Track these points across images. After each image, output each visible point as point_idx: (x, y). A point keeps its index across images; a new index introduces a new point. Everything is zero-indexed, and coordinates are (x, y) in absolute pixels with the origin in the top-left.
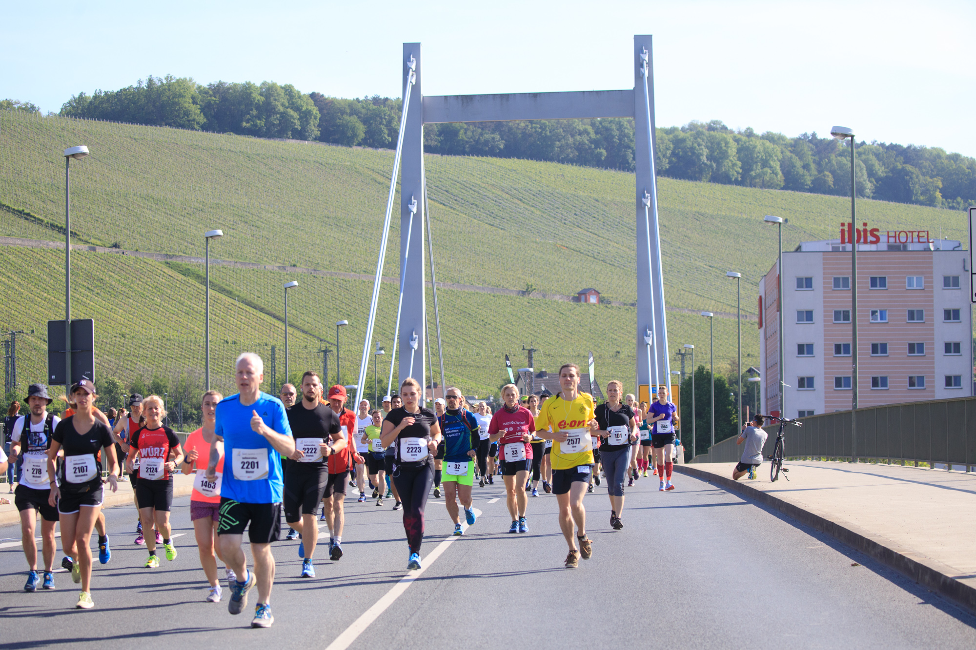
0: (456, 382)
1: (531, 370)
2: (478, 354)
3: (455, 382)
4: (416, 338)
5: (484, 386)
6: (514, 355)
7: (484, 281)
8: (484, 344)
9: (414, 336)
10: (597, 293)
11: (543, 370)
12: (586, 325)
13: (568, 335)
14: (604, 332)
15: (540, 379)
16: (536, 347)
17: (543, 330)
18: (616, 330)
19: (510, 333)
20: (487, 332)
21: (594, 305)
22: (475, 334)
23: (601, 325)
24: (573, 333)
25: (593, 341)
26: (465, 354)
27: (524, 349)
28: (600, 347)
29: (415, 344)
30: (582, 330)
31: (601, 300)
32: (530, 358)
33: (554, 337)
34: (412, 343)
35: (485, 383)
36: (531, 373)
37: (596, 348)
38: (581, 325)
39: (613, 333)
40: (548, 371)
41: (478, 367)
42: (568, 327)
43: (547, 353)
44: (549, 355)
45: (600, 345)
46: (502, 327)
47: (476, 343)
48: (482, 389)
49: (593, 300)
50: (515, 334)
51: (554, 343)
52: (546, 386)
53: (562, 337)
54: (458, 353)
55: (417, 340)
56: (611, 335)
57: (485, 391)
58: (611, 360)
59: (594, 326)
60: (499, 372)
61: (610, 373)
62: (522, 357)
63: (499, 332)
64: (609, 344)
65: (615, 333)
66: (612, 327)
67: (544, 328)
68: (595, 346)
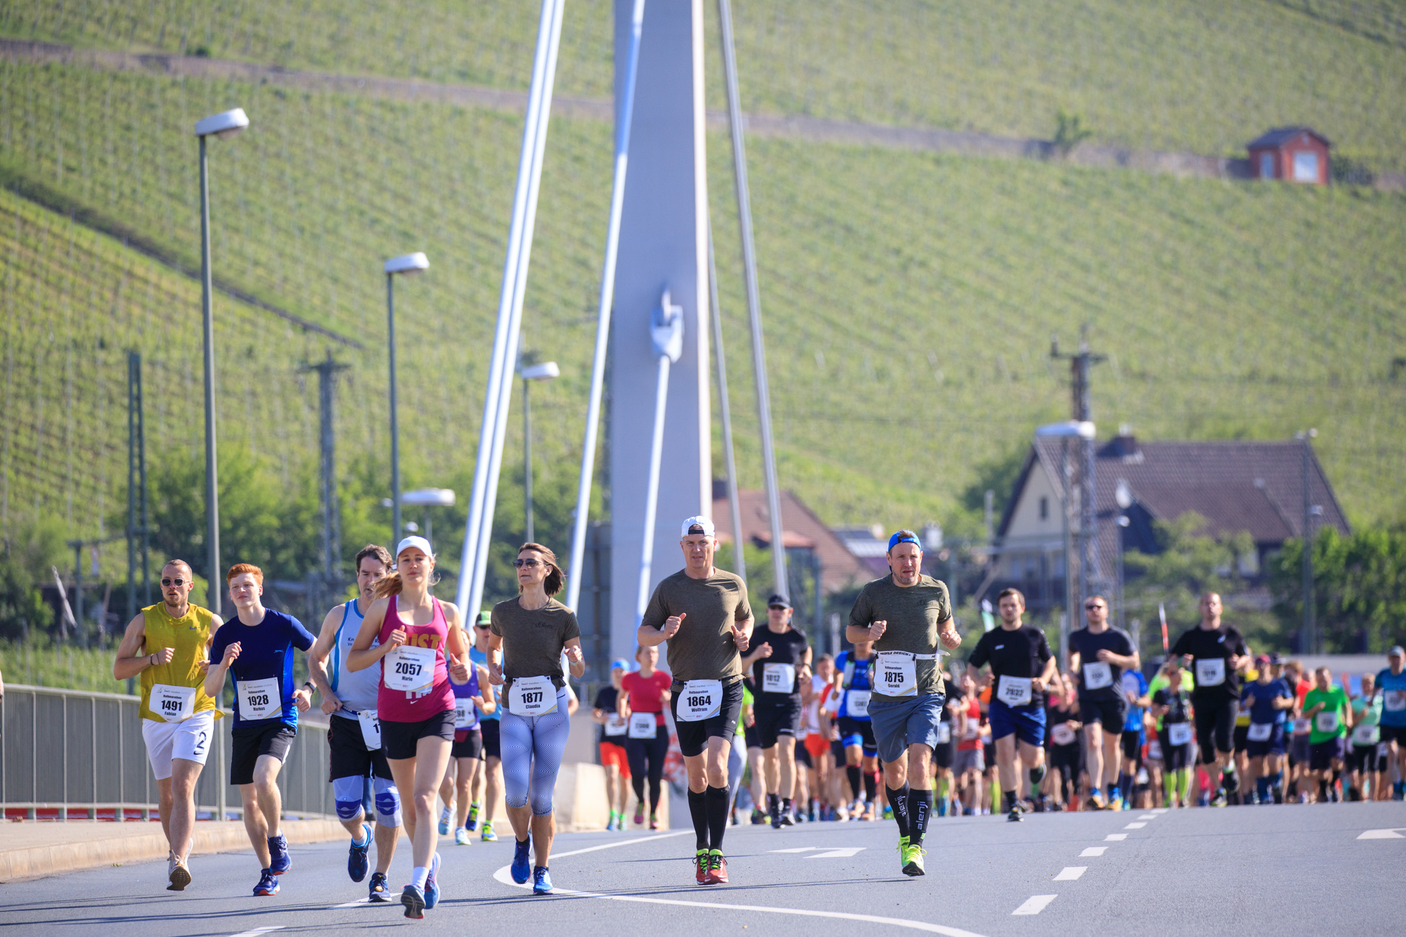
0: (802, 474)
1: (1087, 429)
2: (881, 375)
3: (798, 479)
4: (673, 317)
5: (904, 492)
6: (1015, 378)
7: (901, 107)
8: (903, 339)
9: (668, 309)
10: (1320, 143)
11: (1124, 429)
12: (1279, 265)
13: (1214, 300)
14: (1347, 288)
15: (1109, 466)
16: (1095, 346)
17: (1121, 285)
18: (1391, 281)
19: (1000, 295)
20: (913, 292)
21: (1309, 187)
22: (869, 301)
23: (1335, 264)
24: (1233, 292)
25: (1306, 322)
26: (834, 375)
27: (1055, 354)
28: (1331, 345)
29: (670, 336)
30: (1265, 283)
31: (1337, 171)
32: (1079, 387)
33: (1161, 311)
34: (659, 335)
35: (906, 480)
36: (1082, 442)
37: (1318, 348)
38: (1259, 266)
39: (1381, 291)
40: (1143, 434)
41: (882, 421)
42: (1211, 270)
43: (1136, 365)
44: (1143, 376)
45: (1331, 335)
46: (967, 276)
47: (875, 335)
48: (899, 500)
49: (1305, 169)
50: (1016, 300)
51: (1158, 330)
52: (1134, 487)
53: (1191, 306)
54: (805, 369)
55: (678, 326)
56: (1373, 298)
57: (907, 509)
58: (1374, 392)
59: (1310, 266)
60: (958, 438)
61: (1373, 439)
62: (1046, 385)
63: (958, 293)
64: (1365, 335)
65: (1390, 289)
66: (1379, 267)
67: (1122, 275)
68: (1315, 339)
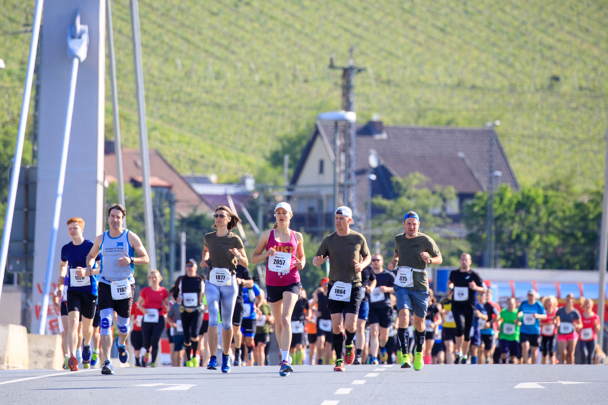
0: (165, 139)
1: (351, 116)
2: (218, 76)
3: (162, 142)
4: (82, 32)
5: (231, 153)
6: (306, 81)
8: (234, 53)
9: (79, 27)
11: (375, 117)
12: (480, 12)
13: (437, 34)
14: (523, 29)
15: (364, 140)
16: (359, 62)
17: (376, 22)
18: (552, 25)
19: (298, 26)
20: (241, 22)
22: (212, 27)
23: (516, 13)
24: (448, 29)
25: (496, 50)
26: (188, 75)
27: (332, 66)
28: (511, 66)
29: (80, 45)
30: (470, 24)
32: (347, 88)
33: (402, 40)
34: (72, 44)
35: (233, 145)
36: (348, 124)
37: (502, 67)
38: (466, 12)
39: (545, 32)
40: (387, 121)
41: (218, 106)
42: (435, 14)
43: (384, 77)
44: (389, 82)
45: (511, 59)
46: (277, 13)
47: (215, 49)
48: (228, 158)
50: (308, 30)
51: (400, 53)
52: (381, 155)
53: (421, 38)
54: (169, 71)
55: (85, 37)
56: (540, 36)
57: (233, 165)
58: (538, 97)
59: (499, 14)
60: (267, 119)
61: (536, 129)
62: (325, 86)
63: (270, 24)
64: (534, 60)
65: (550, 30)
66: (544, 16)
67: (378, 16)
68: (501, 61)
